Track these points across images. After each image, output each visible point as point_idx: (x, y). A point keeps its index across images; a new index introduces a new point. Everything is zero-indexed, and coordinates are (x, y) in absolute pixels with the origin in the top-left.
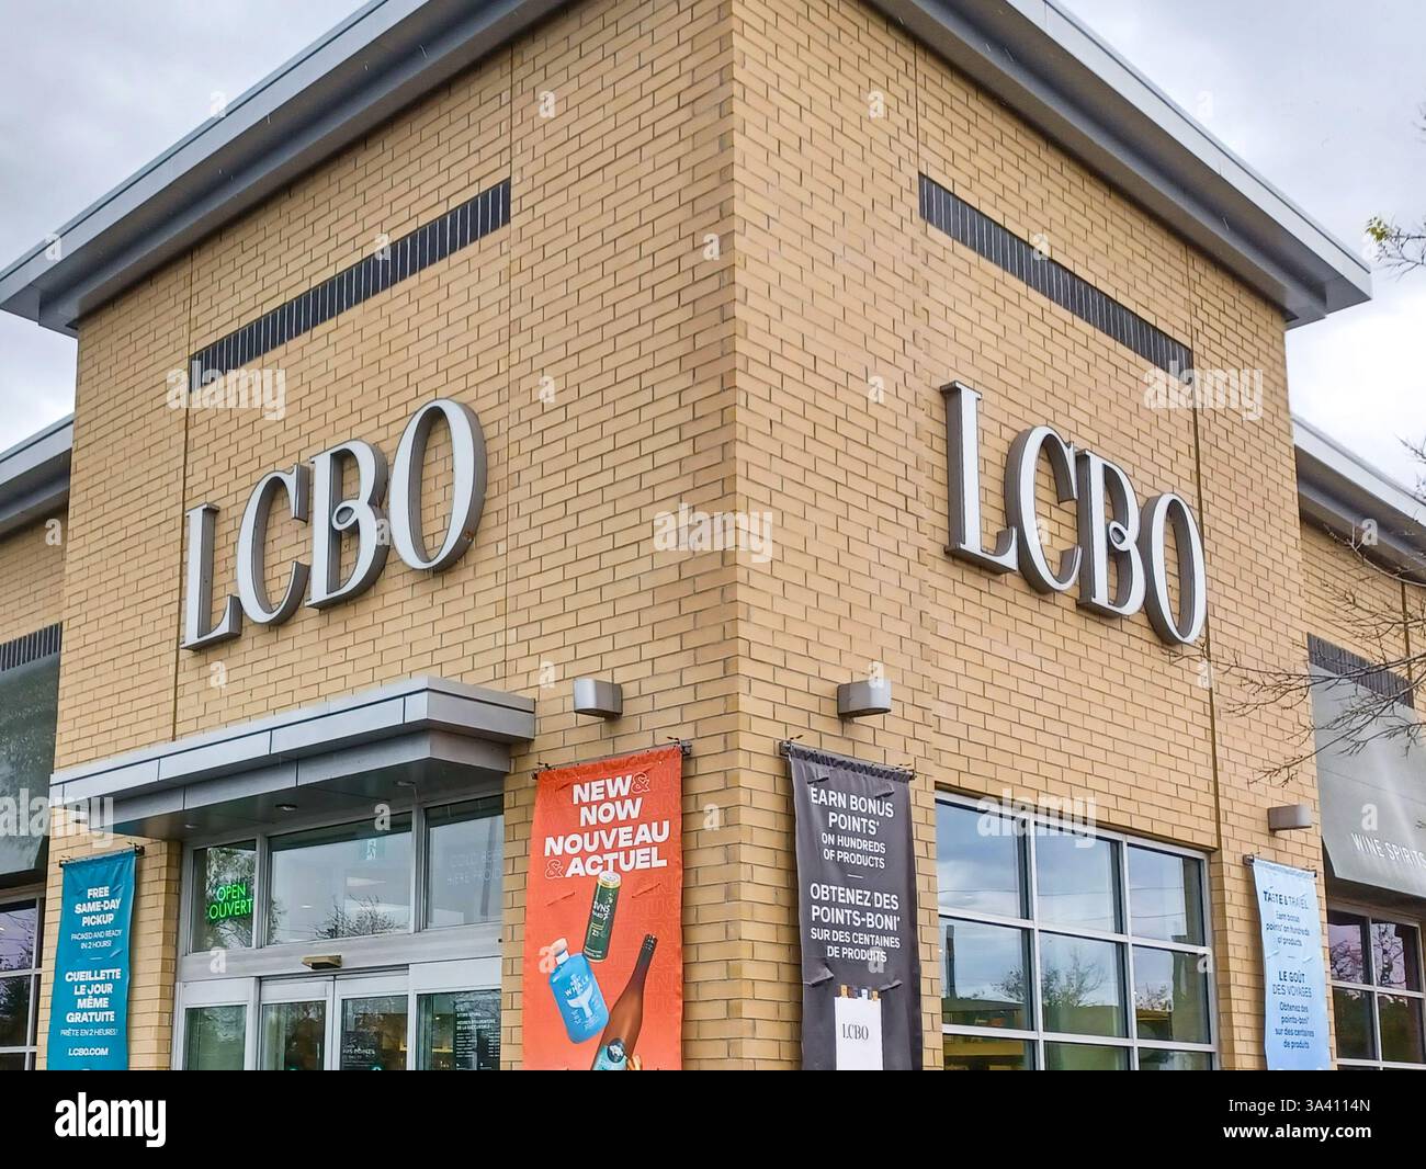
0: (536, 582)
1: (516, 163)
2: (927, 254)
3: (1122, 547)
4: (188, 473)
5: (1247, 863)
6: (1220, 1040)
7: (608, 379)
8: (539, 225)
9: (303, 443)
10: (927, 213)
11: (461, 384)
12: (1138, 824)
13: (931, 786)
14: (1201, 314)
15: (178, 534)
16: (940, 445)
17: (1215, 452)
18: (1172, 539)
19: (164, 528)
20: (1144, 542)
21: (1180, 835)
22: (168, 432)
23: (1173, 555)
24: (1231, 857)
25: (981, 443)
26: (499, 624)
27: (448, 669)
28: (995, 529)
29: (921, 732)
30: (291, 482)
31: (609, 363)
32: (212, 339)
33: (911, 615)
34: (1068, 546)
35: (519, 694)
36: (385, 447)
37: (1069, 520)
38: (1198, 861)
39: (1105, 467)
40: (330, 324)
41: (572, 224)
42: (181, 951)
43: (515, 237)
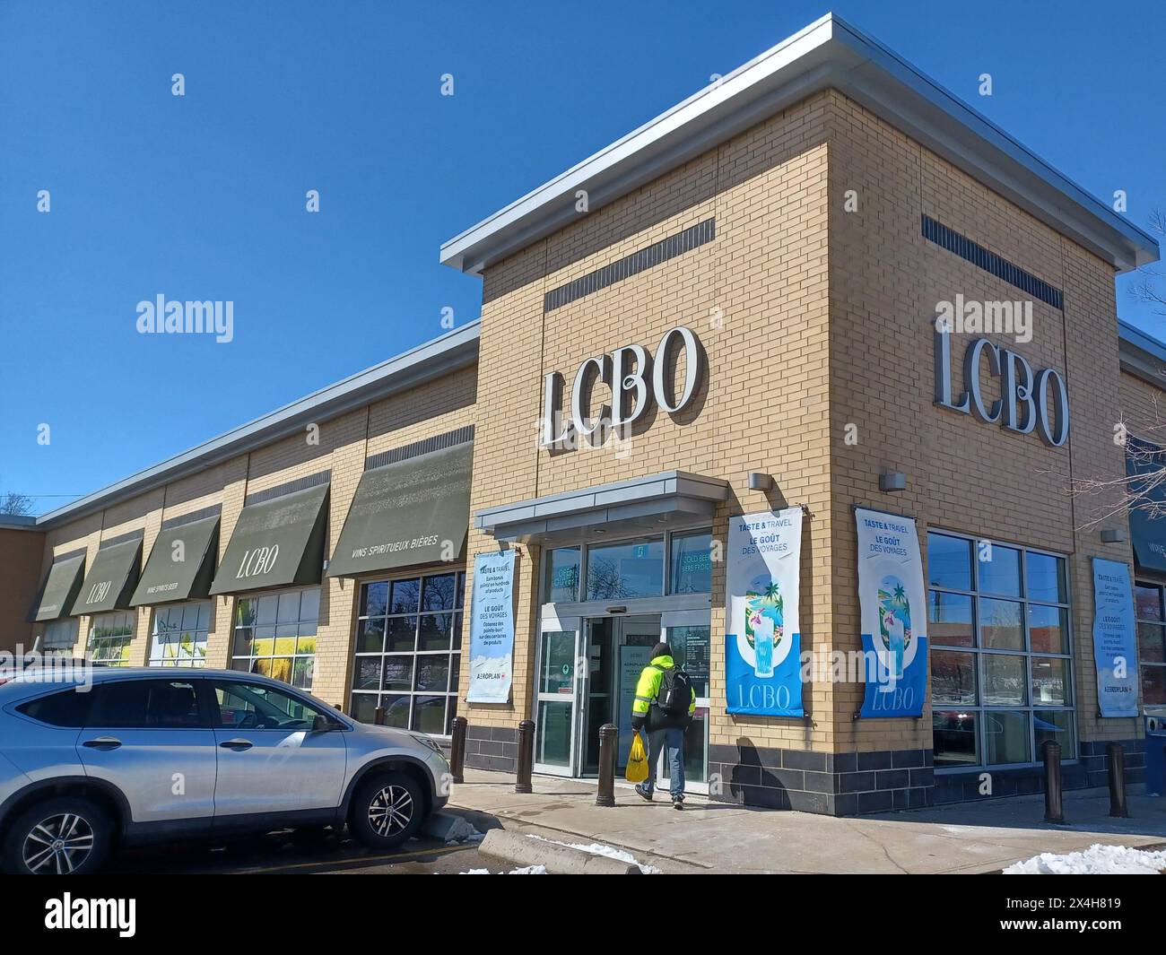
0: (729, 421)
1: (718, 210)
2: (925, 255)
3: (1024, 398)
4: (544, 354)
5: (1090, 560)
6: (1074, 653)
7: (765, 322)
8: (729, 242)
9: (607, 342)
10: (925, 234)
11: (689, 319)
12: (1031, 541)
13: (925, 524)
14: (1068, 272)
15: (538, 386)
16: (931, 351)
17: (1075, 345)
18: (1051, 392)
19: (531, 382)
20: (1036, 395)
21: (1053, 546)
22: (533, 333)
23: (1051, 400)
24: (1080, 558)
25: (952, 348)
26: (710, 441)
27: (683, 463)
28: (958, 392)
29: (921, 498)
30: (601, 364)
31: (766, 314)
32: (557, 286)
33: (916, 439)
34: (996, 399)
35: (720, 478)
36: (649, 348)
37: (996, 385)
38: (1064, 559)
39: (1015, 357)
40: (621, 283)
41: (746, 243)
42: (540, 602)
43: (717, 247)
